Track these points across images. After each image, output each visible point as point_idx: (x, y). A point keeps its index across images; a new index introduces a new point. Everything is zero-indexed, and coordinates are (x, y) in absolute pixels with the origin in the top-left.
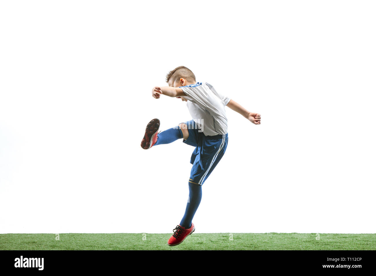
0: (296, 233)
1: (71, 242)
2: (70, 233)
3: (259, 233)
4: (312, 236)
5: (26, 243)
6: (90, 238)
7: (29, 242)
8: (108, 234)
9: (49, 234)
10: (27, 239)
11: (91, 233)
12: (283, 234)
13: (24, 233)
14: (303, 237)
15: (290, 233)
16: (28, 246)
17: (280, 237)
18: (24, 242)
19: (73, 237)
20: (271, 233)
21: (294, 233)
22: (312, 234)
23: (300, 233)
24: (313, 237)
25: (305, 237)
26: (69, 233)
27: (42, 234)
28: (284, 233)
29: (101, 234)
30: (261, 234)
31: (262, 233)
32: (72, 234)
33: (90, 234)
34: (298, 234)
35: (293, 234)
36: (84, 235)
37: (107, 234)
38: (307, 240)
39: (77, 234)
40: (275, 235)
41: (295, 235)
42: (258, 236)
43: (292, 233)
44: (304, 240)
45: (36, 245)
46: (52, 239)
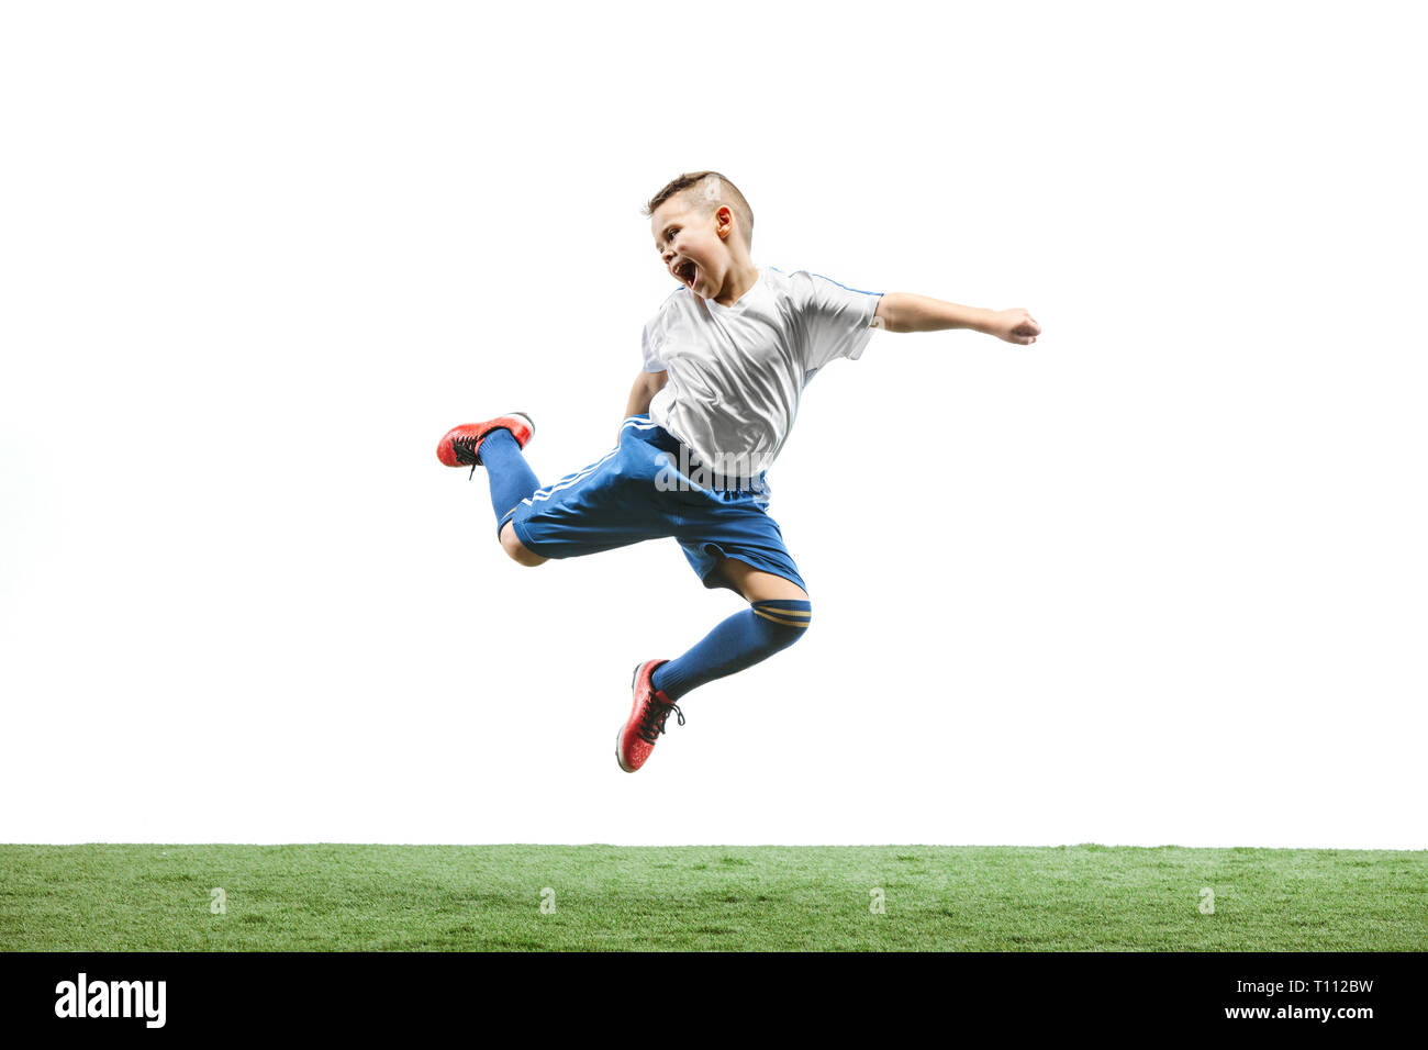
0: (1178, 848)
1: (326, 877)
2: (320, 845)
3: (1036, 845)
4: (1238, 856)
5: (157, 880)
6: (399, 861)
7: (167, 878)
8: (466, 847)
9: (242, 847)
10: (160, 865)
11: (401, 843)
12: (1125, 849)
13: (149, 842)
14: (1202, 861)
15: (1152, 846)
16: (163, 892)
17: (1118, 861)
18: (148, 878)
19: (331, 859)
20: (1081, 846)
21: (1169, 847)
22: (1238, 850)
23: (1193, 846)
24: (1243, 862)
25: (1210, 863)
26: (315, 841)
27: (217, 846)
28: (1131, 845)
29: (439, 847)
30: (1043, 848)
31: (1049, 847)
32: (329, 845)
33: (399, 846)
34: (1182, 849)
35: (1165, 850)
36: (375, 851)
37: (460, 848)
38: (1220, 872)
39: (348, 845)
40: (1096, 854)
41: (1174, 853)
42: (1032, 857)
43: (1161, 848)
44: (1210, 874)
45: (195, 890)
46: (254, 865)
